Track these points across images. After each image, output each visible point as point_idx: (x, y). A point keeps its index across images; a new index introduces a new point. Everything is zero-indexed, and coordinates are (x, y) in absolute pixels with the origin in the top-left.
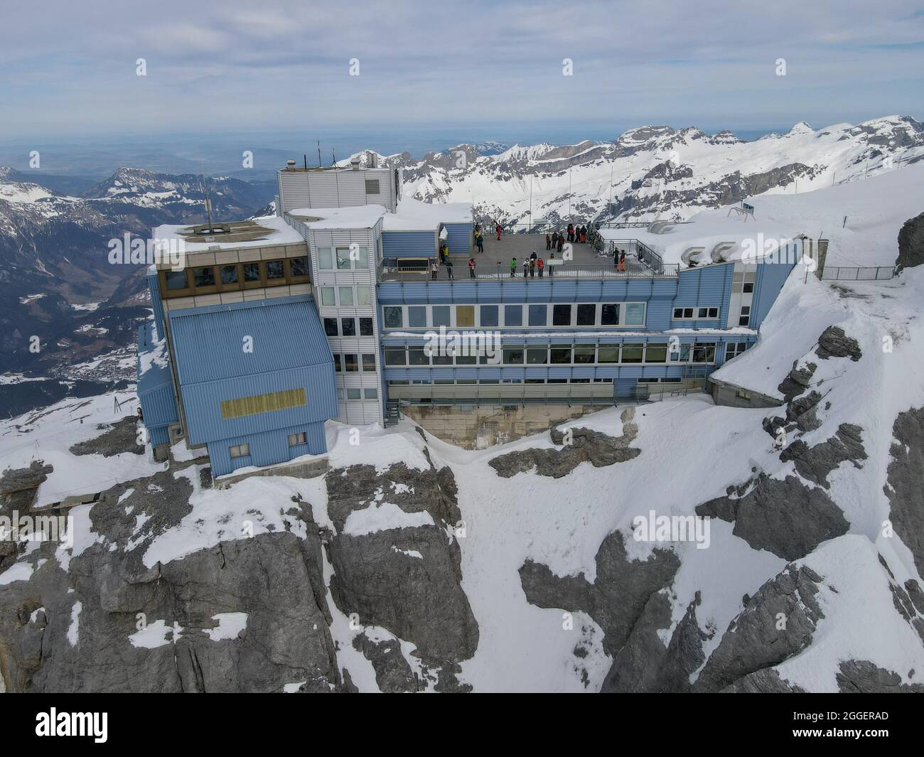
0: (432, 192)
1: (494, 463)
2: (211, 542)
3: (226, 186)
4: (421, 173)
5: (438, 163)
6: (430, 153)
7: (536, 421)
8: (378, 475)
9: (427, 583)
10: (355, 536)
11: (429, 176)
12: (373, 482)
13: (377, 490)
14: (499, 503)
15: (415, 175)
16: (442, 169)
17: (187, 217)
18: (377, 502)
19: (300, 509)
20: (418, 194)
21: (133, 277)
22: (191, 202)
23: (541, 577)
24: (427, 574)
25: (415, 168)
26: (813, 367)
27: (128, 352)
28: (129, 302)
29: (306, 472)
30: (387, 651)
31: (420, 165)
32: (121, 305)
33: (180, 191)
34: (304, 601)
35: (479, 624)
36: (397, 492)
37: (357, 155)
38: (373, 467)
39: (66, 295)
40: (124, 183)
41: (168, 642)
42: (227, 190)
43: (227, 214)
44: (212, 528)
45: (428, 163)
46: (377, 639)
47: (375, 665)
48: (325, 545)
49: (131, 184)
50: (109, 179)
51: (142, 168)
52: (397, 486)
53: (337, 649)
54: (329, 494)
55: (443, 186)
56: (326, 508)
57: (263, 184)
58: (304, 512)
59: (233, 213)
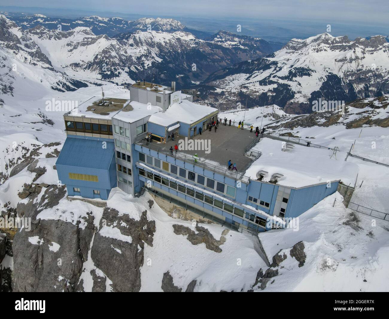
0: (353, 57)
1: (174, 226)
2: (56, 218)
3: (259, 42)
4: (350, 48)
5: (362, 43)
6: (359, 38)
7: (194, 217)
8: (119, 216)
9: (120, 263)
10: (101, 235)
11: (355, 49)
12: (115, 217)
13: (116, 221)
14: (169, 243)
15: (347, 48)
16: (362, 47)
17: (240, 53)
18: (114, 226)
19: (88, 218)
20: (345, 58)
21: (214, 74)
22: (243, 47)
23: (169, 281)
24: (120, 260)
25: (348, 44)
26: (285, 257)
27: (205, 103)
28: (210, 84)
29: (98, 205)
30: (99, 280)
31: (351, 43)
32: (207, 84)
33: (240, 42)
34: (72, 251)
35: (142, 286)
36: (122, 225)
37: (320, 35)
38: (118, 212)
39: (190, 77)
40: (220, 36)
41: (38, 244)
42: (258, 43)
43: (255, 54)
44: (59, 213)
45: (356, 43)
46: (98, 274)
47: (94, 283)
48: (95, 233)
49: (223, 37)
50: (215, 35)
51: (228, 31)
52: (123, 223)
53: (84, 271)
54: (103, 215)
55: (360, 55)
56: (100, 220)
57: (274, 43)
58: (89, 219)
59: (258, 55)
